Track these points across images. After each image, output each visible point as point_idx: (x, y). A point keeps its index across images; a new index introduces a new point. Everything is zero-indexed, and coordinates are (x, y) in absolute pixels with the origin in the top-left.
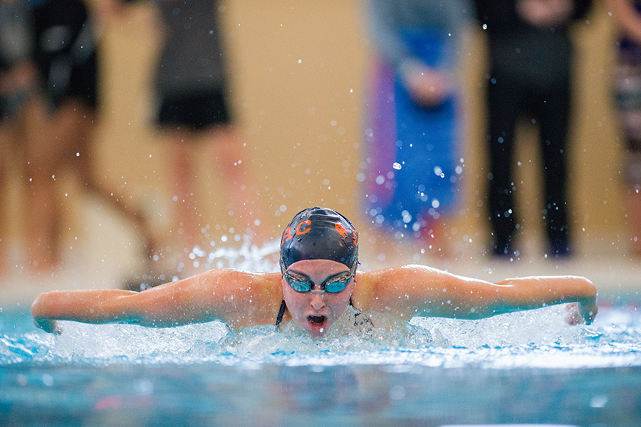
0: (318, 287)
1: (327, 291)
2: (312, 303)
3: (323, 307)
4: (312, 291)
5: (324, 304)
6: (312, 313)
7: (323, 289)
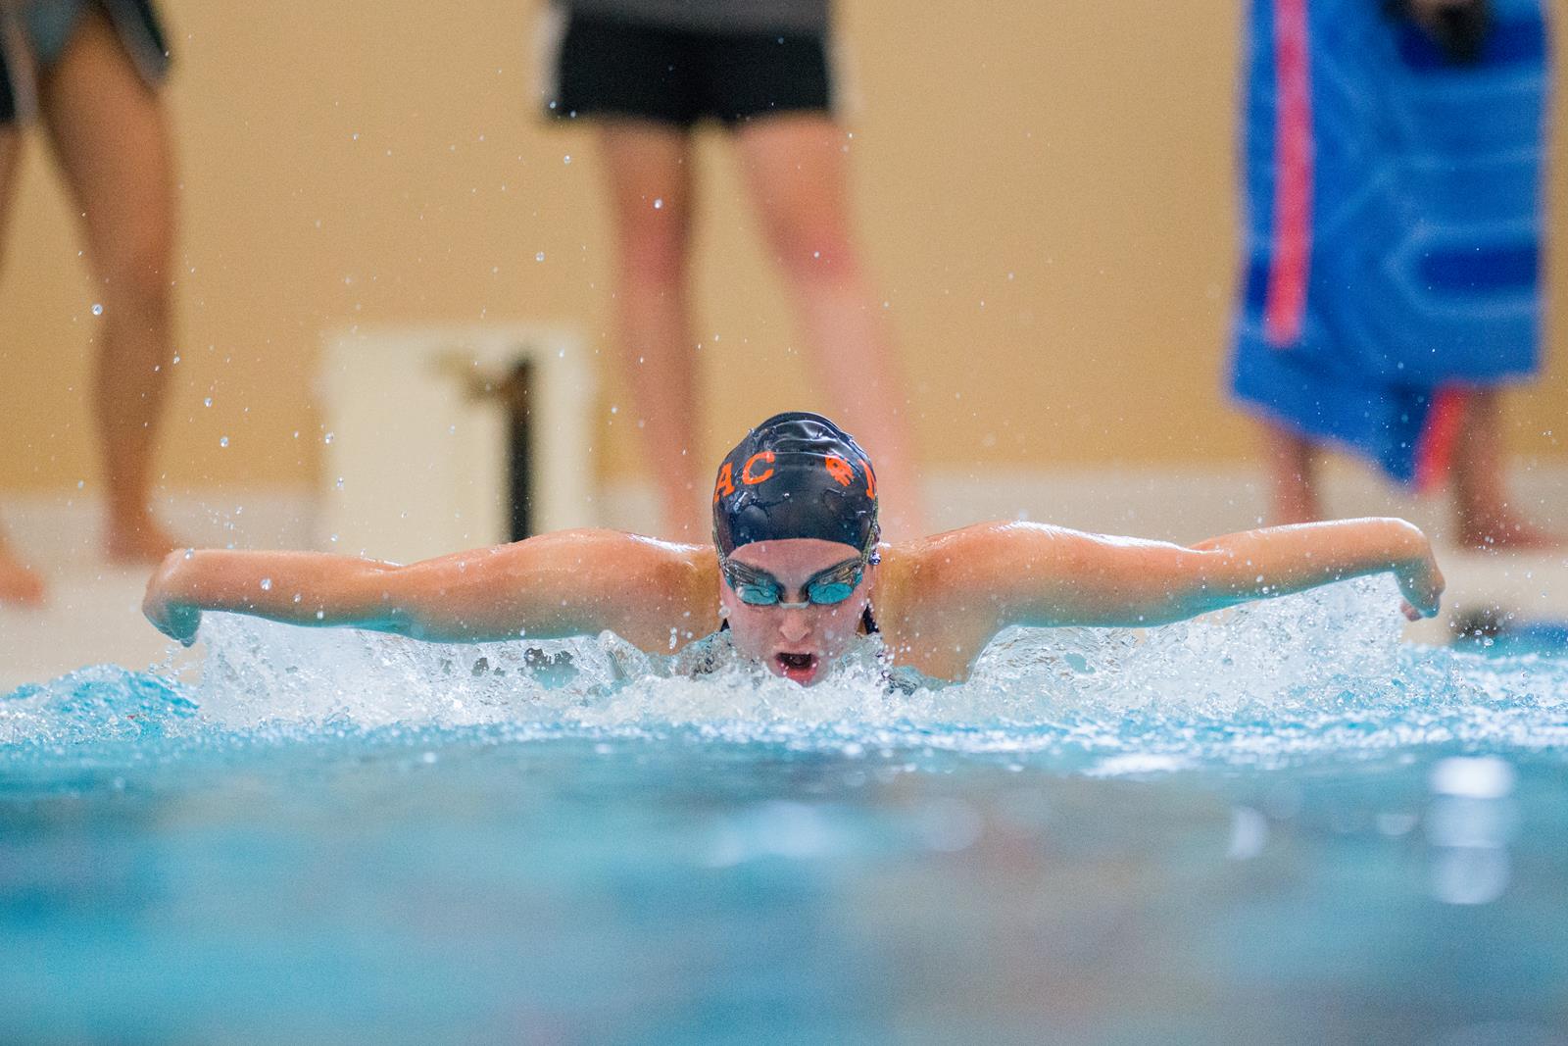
0: (793, 593)
1: (812, 603)
2: (783, 629)
3: (806, 636)
4: (782, 604)
5: (808, 630)
6: (782, 648)
7: (806, 600)
